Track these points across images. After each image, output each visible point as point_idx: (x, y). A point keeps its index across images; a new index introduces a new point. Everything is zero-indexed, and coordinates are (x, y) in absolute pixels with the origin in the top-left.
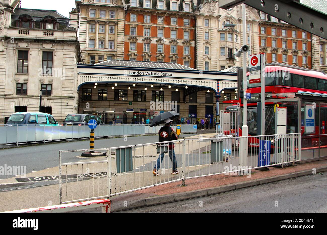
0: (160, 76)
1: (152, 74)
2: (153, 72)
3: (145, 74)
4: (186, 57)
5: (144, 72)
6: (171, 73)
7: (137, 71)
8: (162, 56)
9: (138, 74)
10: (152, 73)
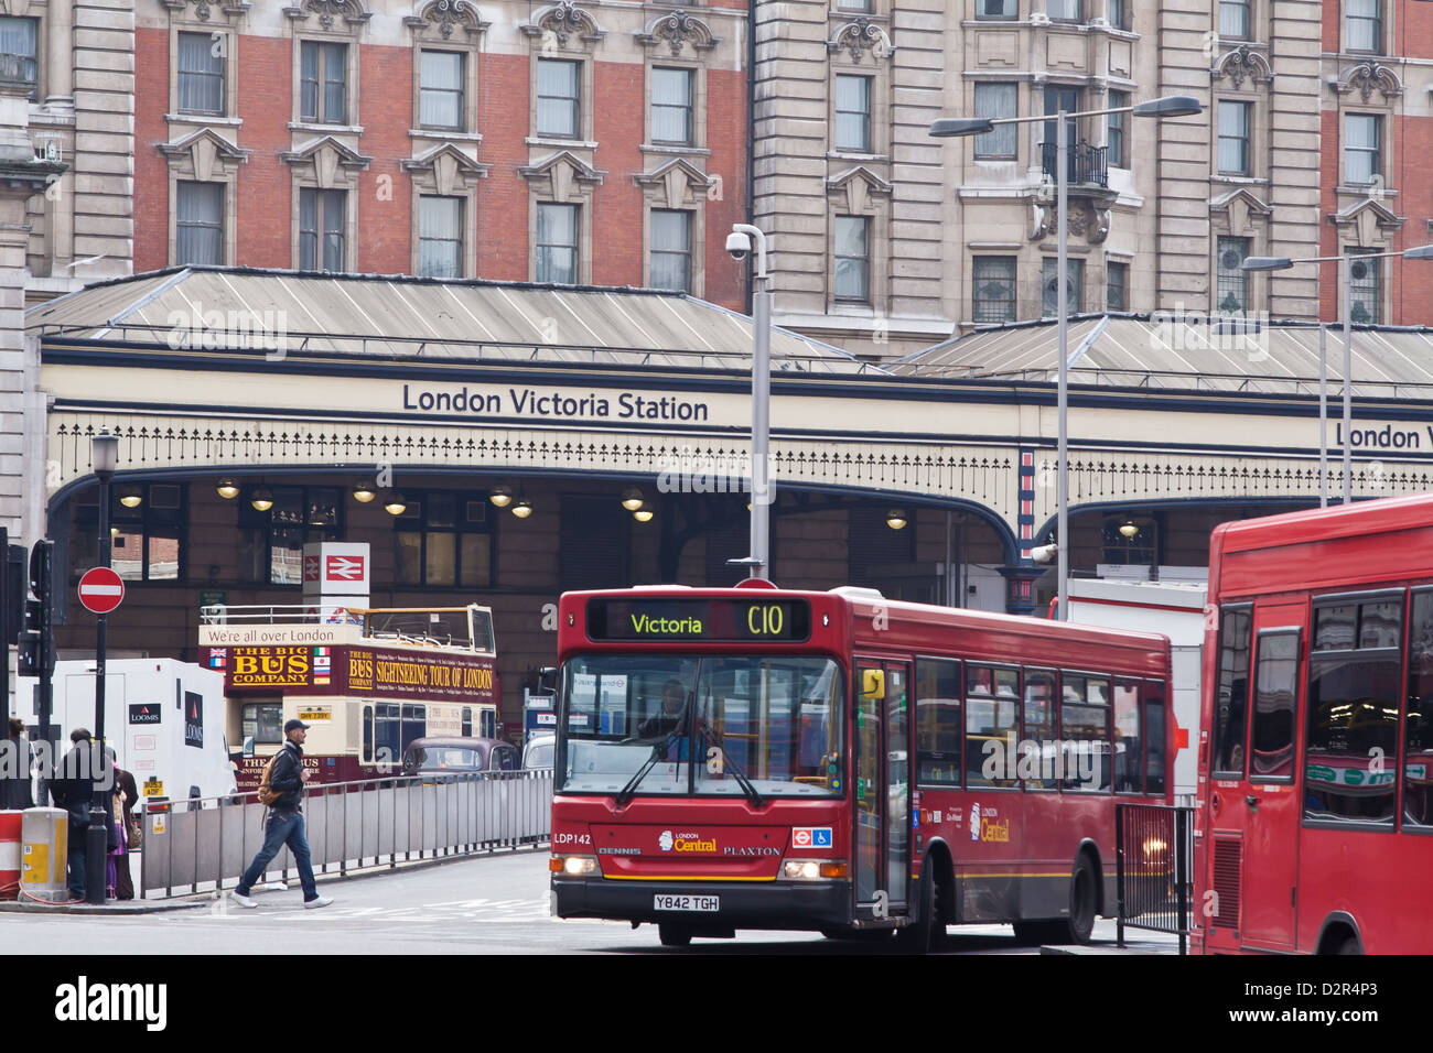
0: (613, 417)
1: (560, 409)
2: (565, 393)
3: (508, 410)
4: (668, 170)
5: (502, 391)
6: (693, 398)
7: (454, 389)
8: (461, 162)
9: (464, 408)
10: (556, 399)
